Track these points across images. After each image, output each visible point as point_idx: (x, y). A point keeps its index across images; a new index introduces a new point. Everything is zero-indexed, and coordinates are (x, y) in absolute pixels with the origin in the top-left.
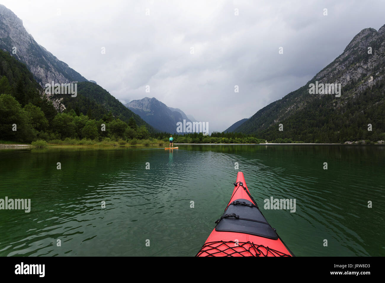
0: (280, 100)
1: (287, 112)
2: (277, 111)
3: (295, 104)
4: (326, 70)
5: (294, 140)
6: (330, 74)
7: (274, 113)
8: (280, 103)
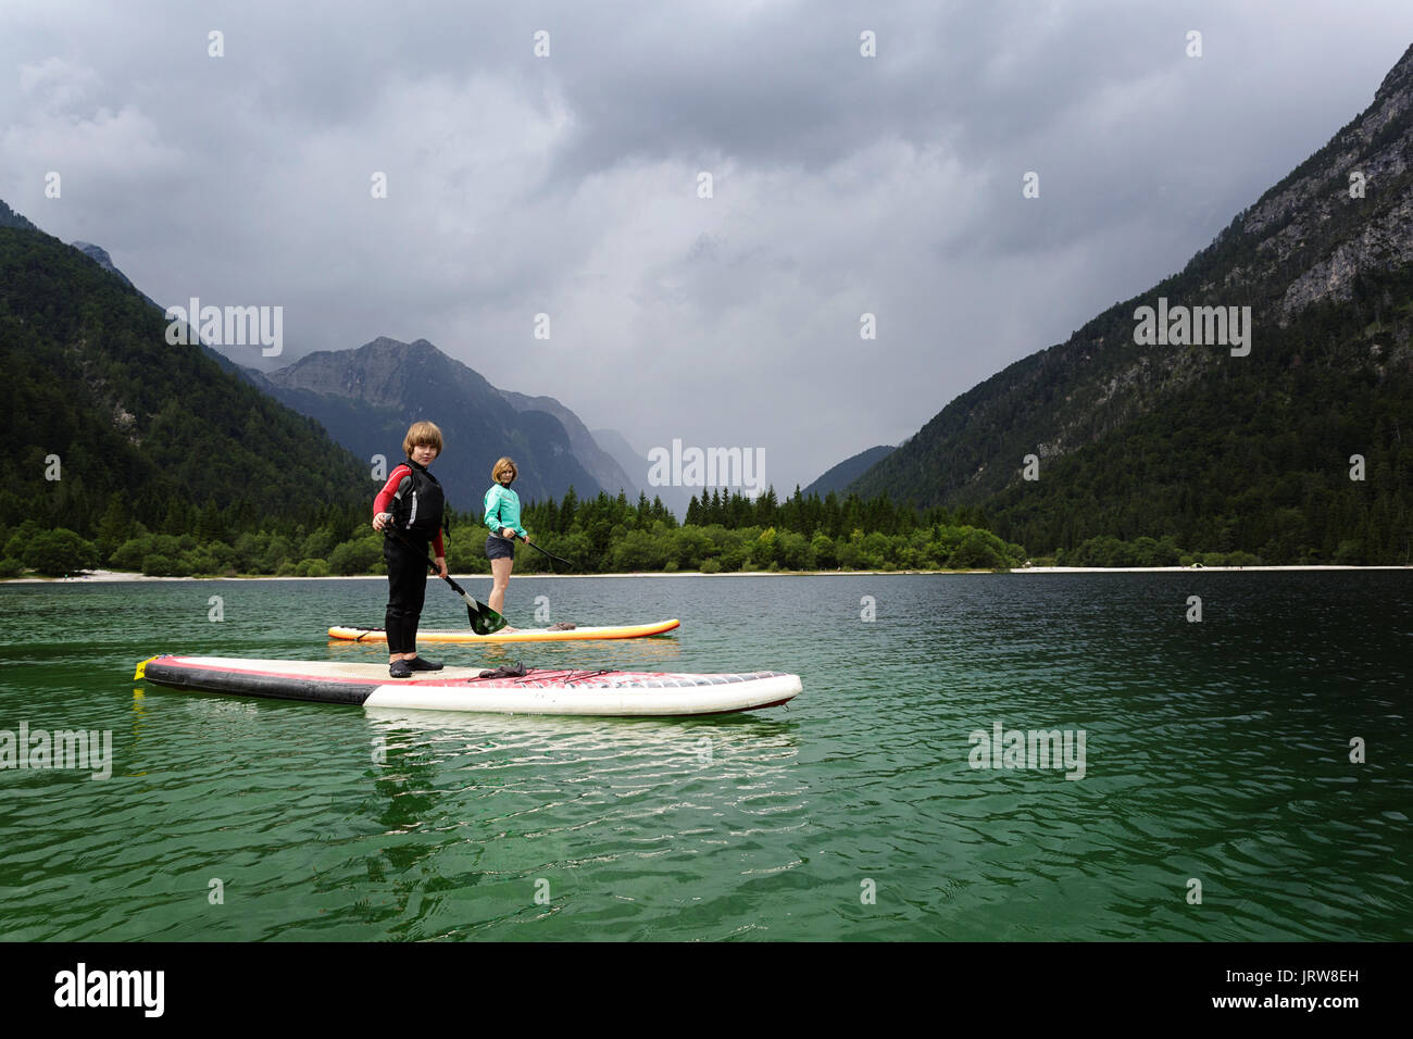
0: (1056, 350)
1: (1102, 401)
2: (1049, 398)
3: (1145, 361)
4: (1293, 187)
5: (1190, 546)
6: (1320, 207)
7: (1032, 410)
8: (1064, 357)
